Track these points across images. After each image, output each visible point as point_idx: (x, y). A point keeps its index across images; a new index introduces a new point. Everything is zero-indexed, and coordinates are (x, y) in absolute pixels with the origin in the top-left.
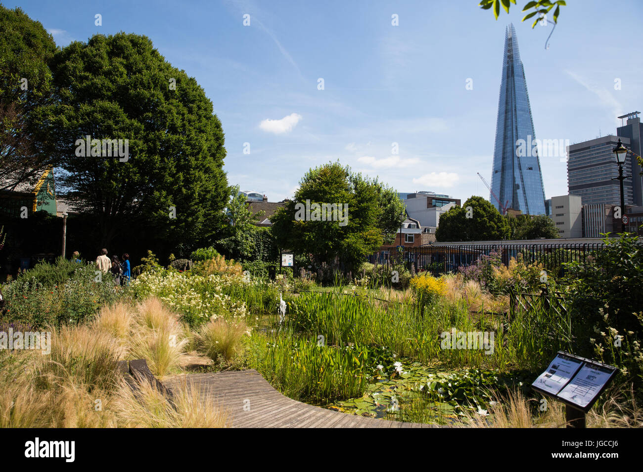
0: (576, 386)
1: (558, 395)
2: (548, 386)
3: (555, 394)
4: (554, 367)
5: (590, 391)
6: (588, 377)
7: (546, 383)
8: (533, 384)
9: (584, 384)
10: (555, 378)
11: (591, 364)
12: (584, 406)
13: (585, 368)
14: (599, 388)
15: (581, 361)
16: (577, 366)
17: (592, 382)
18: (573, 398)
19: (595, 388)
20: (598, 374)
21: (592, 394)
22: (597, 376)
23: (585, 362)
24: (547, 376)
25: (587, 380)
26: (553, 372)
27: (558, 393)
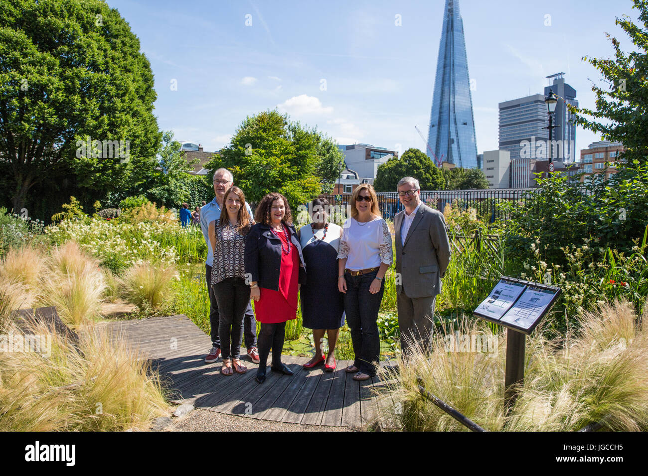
0: (519, 309)
1: (501, 320)
2: (490, 311)
3: (498, 318)
4: (497, 292)
5: (534, 313)
6: (532, 300)
7: (489, 308)
8: (475, 311)
9: (528, 306)
10: (498, 303)
11: (535, 286)
12: (527, 328)
13: (528, 291)
14: (542, 309)
15: (524, 284)
16: (521, 289)
17: (536, 304)
18: (516, 321)
19: (538, 309)
20: (542, 295)
21: (536, 315)
22: (541, 298)
23: (528, 285)
24: (489, 301)
25: (531, 303)
26: (495, 298)
27: (501, 318)
